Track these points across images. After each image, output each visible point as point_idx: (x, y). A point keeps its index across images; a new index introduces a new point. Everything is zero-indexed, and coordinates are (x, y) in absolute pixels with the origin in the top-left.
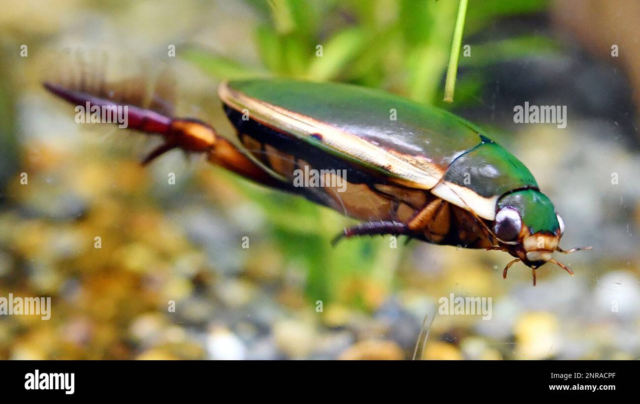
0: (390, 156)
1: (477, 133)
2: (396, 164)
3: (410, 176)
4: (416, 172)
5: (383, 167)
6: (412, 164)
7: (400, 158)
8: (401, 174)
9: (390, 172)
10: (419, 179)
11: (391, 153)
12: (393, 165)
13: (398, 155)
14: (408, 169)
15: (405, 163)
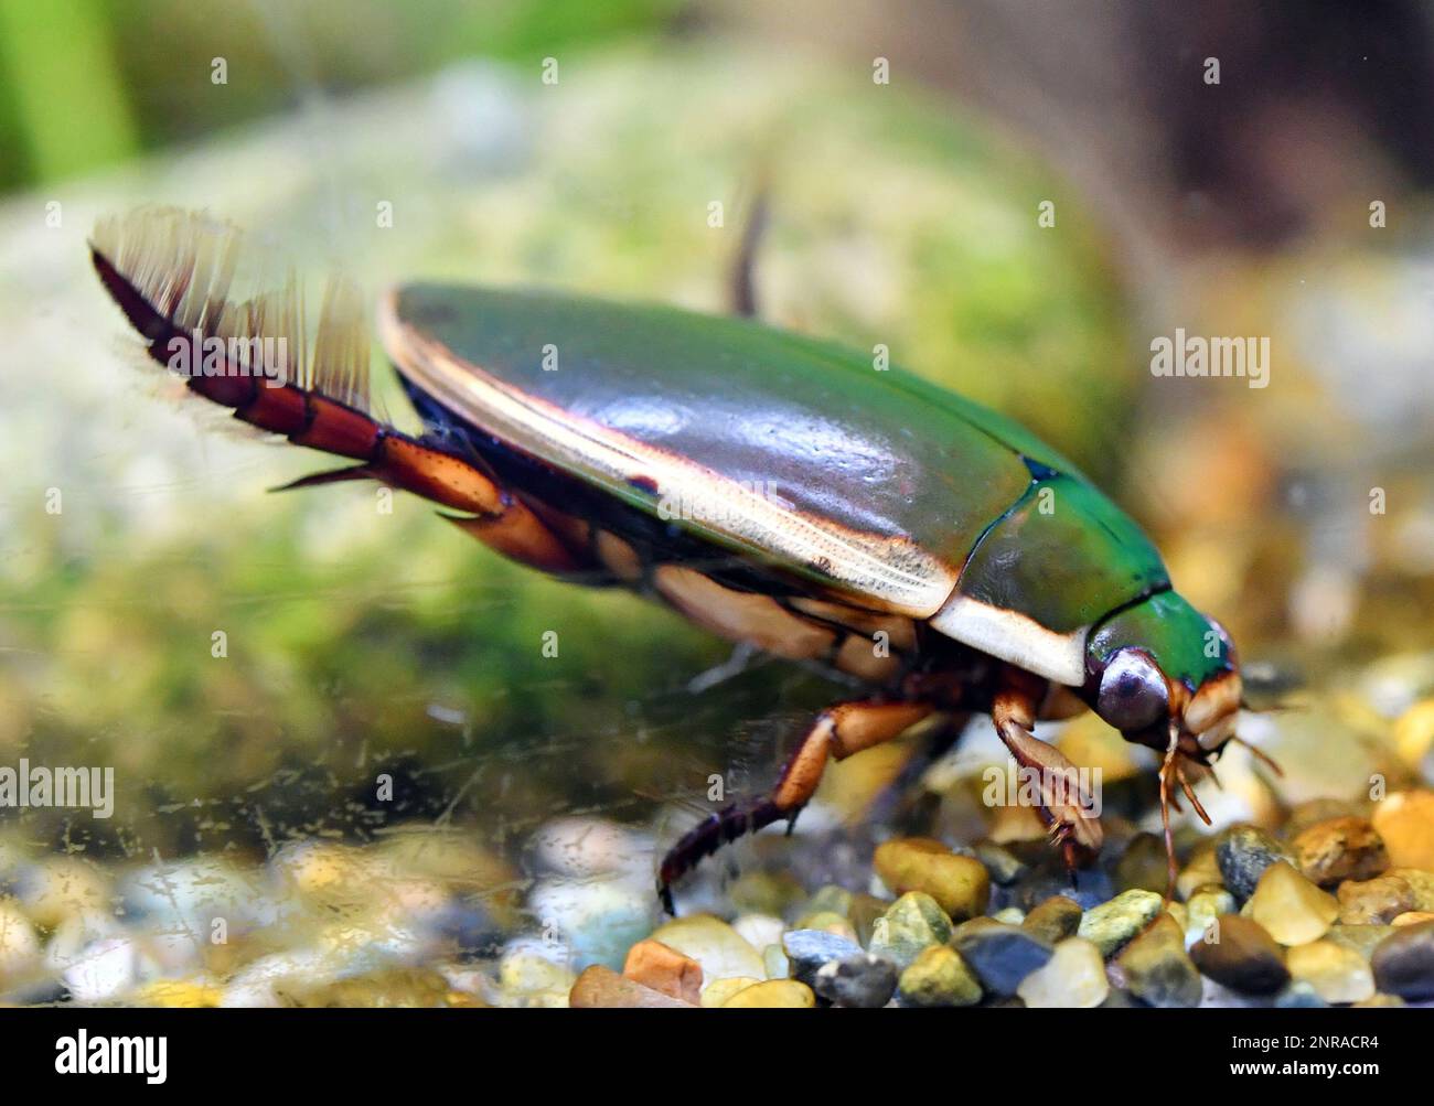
0: (826, 535)
1: (1016, 452)
2: (841, 557)
3: (876, 585)
4: (892, 575)
5: (810, 566)
6: (880, 557)
7: (849, 543)
8: (855, 582)
9: (828, 575)
10: (901, 594)
11: (825, 529)
12: (834, 560)
13: (843, 534)
14: (871, 569)
15: (861, 554)
